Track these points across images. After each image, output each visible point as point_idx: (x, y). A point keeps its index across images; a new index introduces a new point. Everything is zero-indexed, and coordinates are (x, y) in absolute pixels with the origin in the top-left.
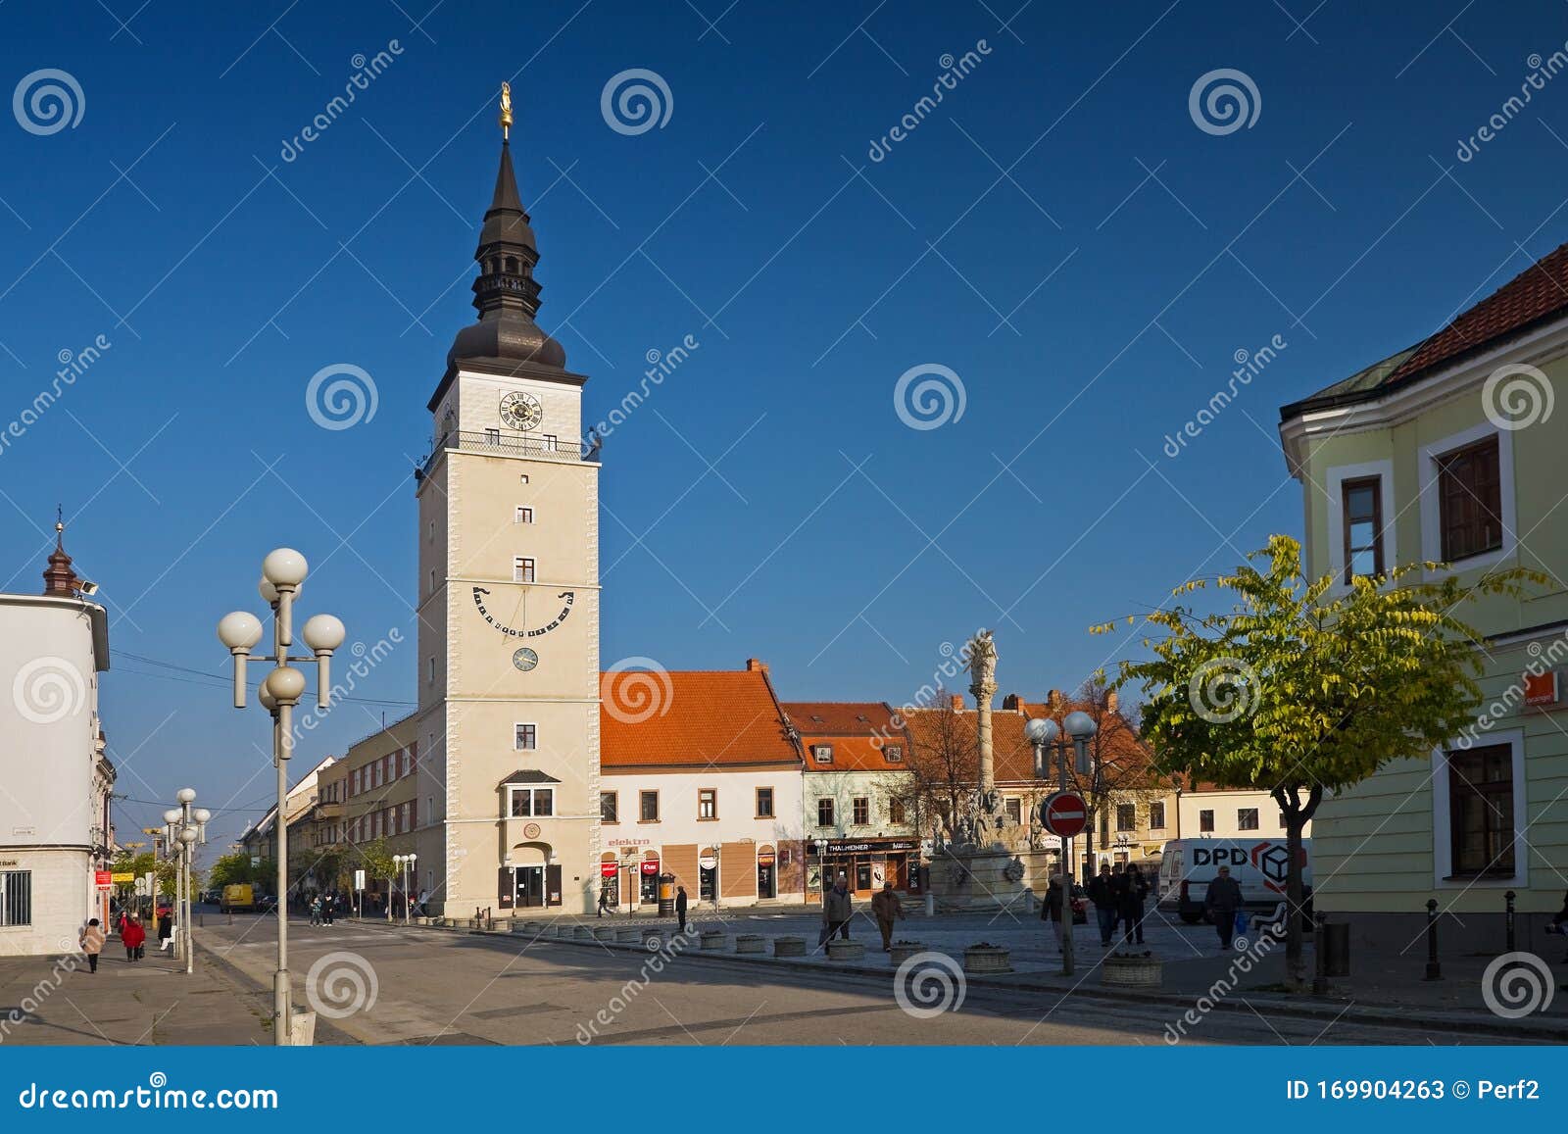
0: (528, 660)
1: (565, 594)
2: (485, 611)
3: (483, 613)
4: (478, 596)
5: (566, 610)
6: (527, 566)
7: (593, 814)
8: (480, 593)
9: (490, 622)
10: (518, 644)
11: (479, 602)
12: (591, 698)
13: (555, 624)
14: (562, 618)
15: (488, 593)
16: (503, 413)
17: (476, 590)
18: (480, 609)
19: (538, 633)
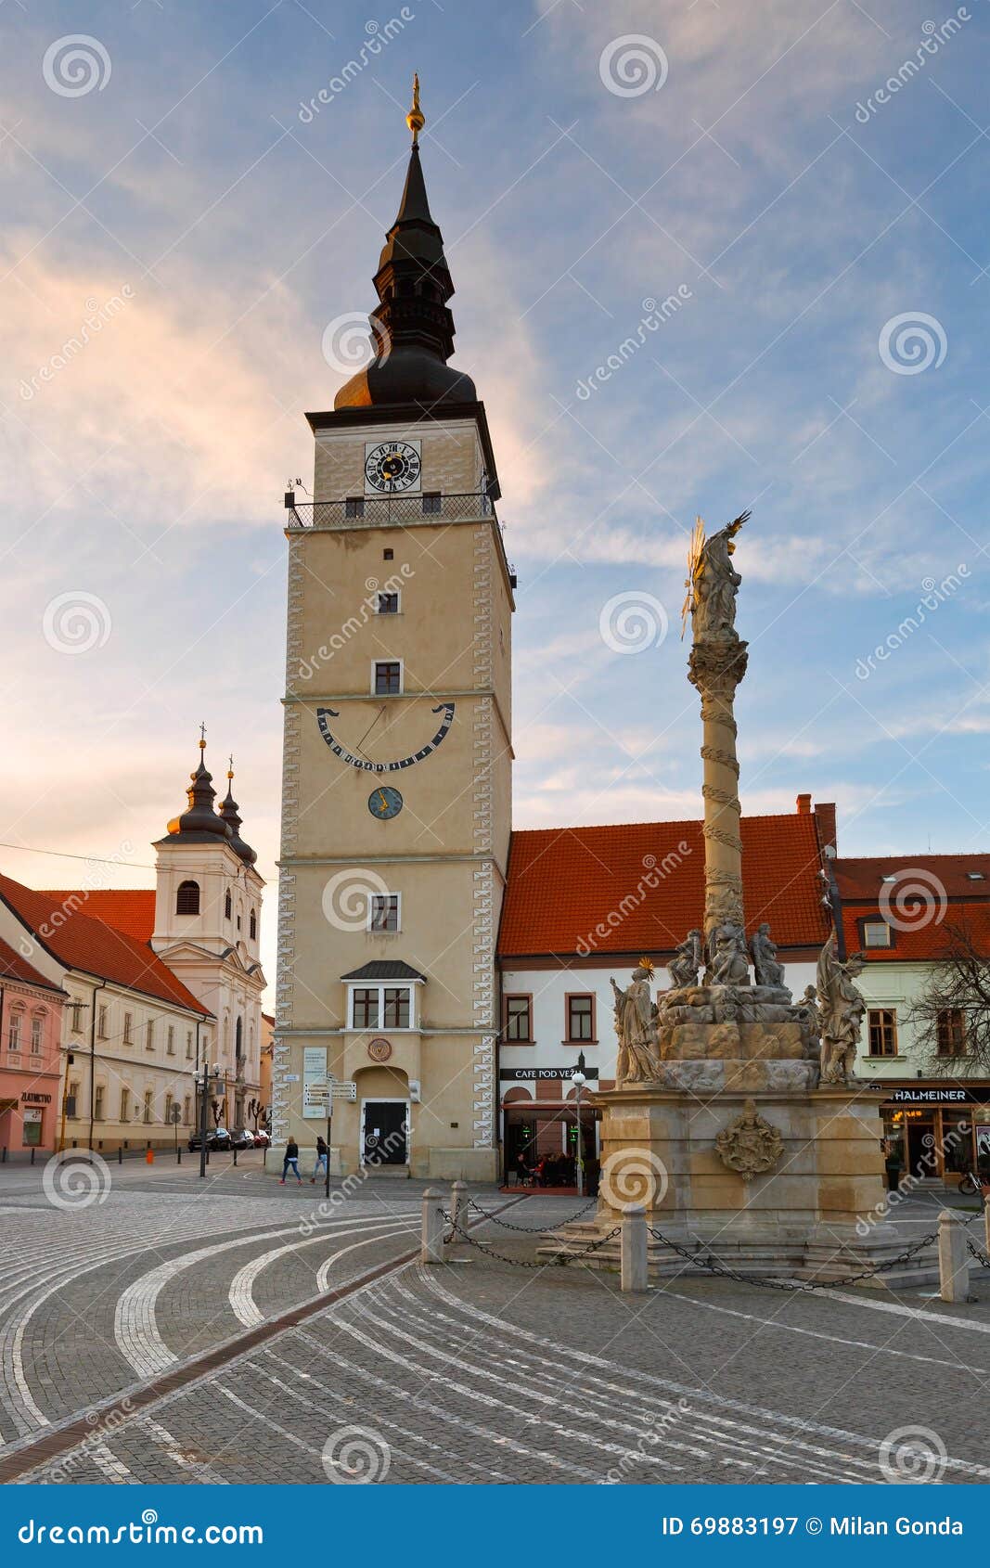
0: (385, 804)
1: (441, 708)
2: (332, 740)
3: (329, 742)
4: (323, 720)
5: (444, 730)
6: (388, 673)
7: (481, 1027)
8: (327, 716)
9: (338, 753)
10: (374, 781)
11: (323, 728)
12: (478, 854)
13: (428, 750)
14: (437, 741)
15: (336, 715)
16: (369, 473)
17: (320, 712)
18: (325, 737)
19: (403, 765)
